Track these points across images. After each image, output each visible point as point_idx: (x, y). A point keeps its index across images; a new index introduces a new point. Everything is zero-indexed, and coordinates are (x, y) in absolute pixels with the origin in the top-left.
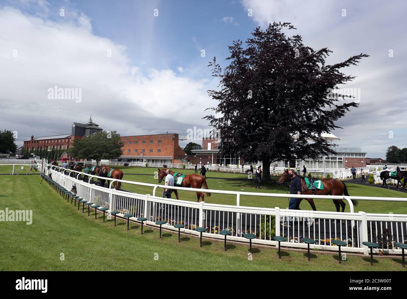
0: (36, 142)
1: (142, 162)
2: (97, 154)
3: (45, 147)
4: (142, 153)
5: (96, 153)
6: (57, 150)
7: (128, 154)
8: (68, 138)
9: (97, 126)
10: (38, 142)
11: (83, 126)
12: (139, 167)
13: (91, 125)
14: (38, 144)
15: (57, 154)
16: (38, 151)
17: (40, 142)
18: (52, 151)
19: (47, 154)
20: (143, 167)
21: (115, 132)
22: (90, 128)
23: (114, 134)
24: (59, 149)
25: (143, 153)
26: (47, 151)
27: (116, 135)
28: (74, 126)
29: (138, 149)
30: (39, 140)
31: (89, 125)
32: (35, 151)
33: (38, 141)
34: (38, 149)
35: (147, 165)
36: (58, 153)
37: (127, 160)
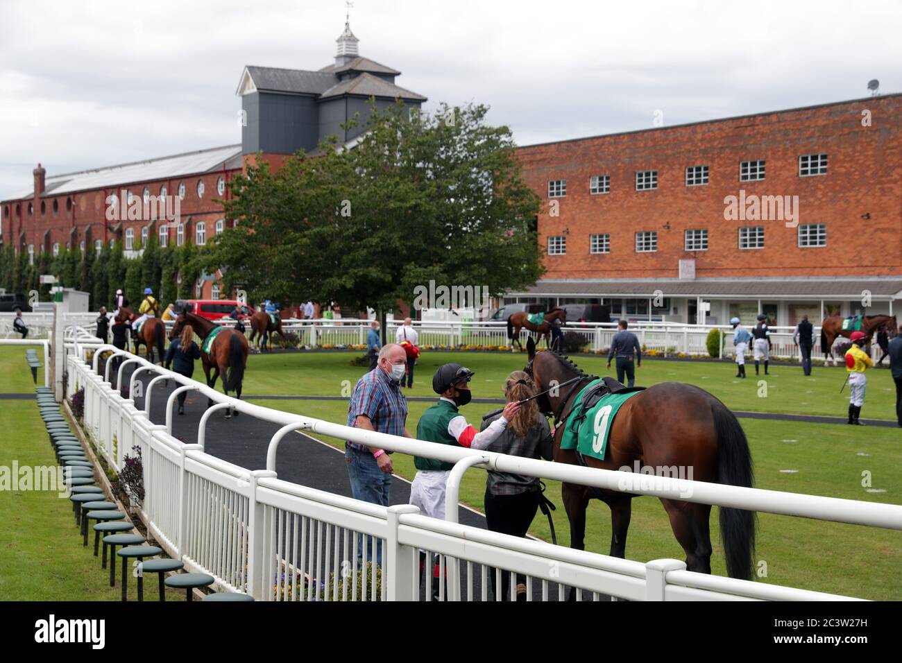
0: (62, 203)
1: (692, 320)
2: (374, 272)
3: (110, 235)
4: (686, 256)
5: (367, 263)
6: (170, 251)
7: (595, 265)
8: (226, 172)
9: (389, 76)
10: (69, 202)
11: (304, 88)
12: (660, 356)
13: (354, 73)
14: (69, 215)
15: (174, 276)
16: (73, 261)
17: (82, 203)
18: (148, 256)
19: (123, 276)
20: (688, 359)
21: (480, 113)
22: (346, 96)
23: (473, 126)
24: (181, 243)
25: (694, 256)
26: (119, 256)
27: (487, 132)
28: (252, 89)
29: (656, 223)
30: (75, 193)
31: (340, 76)
32: (61, 260)
33: (71, 196)
34: (74, 246)
35: (714, 342)
36: (177, 269)
37: (583, 307)
